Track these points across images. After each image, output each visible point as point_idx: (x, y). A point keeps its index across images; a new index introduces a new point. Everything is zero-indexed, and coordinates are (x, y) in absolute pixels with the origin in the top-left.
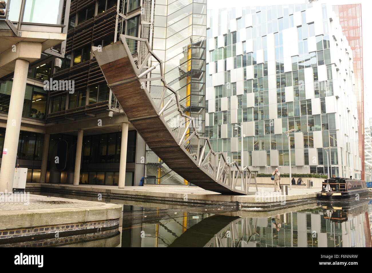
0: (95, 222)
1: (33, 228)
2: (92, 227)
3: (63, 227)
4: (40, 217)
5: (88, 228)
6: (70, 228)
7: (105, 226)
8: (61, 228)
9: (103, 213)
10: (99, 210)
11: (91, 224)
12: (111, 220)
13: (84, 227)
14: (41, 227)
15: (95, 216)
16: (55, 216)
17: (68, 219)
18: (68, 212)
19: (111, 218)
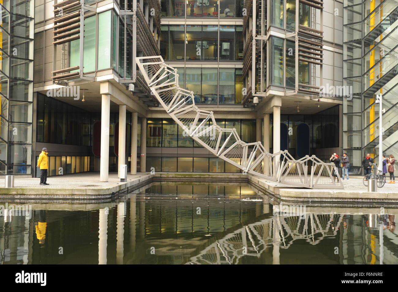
0: (79, 195)
1: (48, 195)
2: (78, 197)
3: (62, 196)
4: (50, 190)
5: (75, 198)
6: (65, 196)
7: (85, 198)
8: (61, 196)
9: (84, 191)
10: (81, 189)
11: (77, 196)
12: (89, 195)
13: (73, 197)
14: (51, 195)
15: (78, 192)
16: (57, 190)
17: (63, 192)
18: (63, 189)
19: (89, 194)
